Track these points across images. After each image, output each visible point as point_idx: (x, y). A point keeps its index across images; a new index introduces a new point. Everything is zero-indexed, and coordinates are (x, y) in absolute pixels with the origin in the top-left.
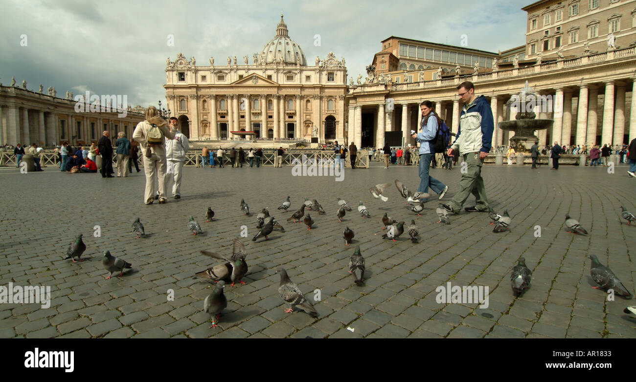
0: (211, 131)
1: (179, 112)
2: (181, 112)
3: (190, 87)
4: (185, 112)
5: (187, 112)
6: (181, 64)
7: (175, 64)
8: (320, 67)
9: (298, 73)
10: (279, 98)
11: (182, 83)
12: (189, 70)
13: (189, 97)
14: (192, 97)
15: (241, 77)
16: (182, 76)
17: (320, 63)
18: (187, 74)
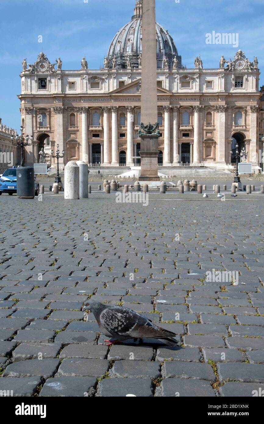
0: (80, 154)
1: (38, 129)
2: (41, 129)
3: (55, 97)
4: (46, 129)
5: (49, 129)
6: (42, 66)
7: (34, 67)
8: (225, 70)
9: (197, 78)
10: (171, 110)
11: (42, 92)
12: (54, 75)
13: (52, 109)
14: (57, 110)
15: (122, 83)
16: (42, 83)
17: (226, 64)
18: (50, 81)
